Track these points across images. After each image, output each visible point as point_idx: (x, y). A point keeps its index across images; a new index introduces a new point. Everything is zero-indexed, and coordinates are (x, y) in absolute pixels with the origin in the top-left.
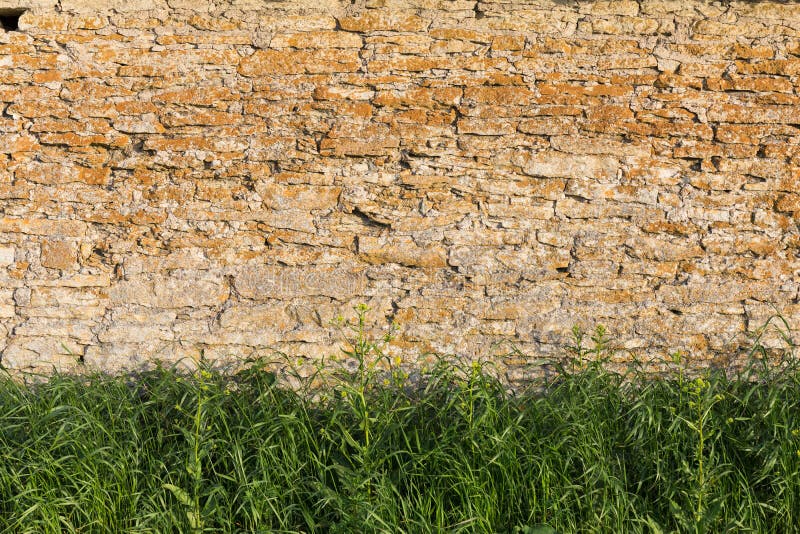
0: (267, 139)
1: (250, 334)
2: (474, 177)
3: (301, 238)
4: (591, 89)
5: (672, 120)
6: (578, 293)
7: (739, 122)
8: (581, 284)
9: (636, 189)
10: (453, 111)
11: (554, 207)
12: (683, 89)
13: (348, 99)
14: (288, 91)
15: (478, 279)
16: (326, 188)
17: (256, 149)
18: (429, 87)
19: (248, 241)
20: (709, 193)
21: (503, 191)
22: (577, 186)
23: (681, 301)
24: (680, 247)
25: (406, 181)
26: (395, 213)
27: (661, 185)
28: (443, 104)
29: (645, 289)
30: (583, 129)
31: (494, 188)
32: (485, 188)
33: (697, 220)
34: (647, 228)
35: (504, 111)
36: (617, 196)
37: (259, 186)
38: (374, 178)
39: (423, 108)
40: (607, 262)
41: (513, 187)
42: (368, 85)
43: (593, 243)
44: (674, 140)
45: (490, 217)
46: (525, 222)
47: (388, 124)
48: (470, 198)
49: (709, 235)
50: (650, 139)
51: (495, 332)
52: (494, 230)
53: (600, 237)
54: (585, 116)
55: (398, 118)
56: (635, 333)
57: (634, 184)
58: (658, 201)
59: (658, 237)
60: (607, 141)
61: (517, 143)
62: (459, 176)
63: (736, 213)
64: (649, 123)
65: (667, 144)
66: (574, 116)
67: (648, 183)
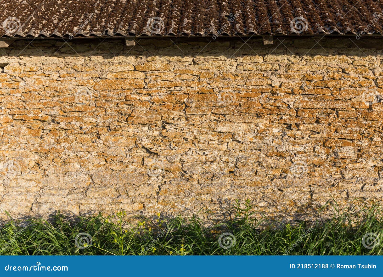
0: (105, 117)
1: (99, 199)
2: (193, 133)
3: (120, 159)
4: (243, 94)
5: (278, 107)
6: (238, 183)
7: (307, 108)
8: (239, 178)
9: (263, 137)
10: (184, 104)
11: (227, 145)
12: (283, 94)
13: (140, 100)
14: (114, 97)
15: (195, 176)
16: (130, 138)
17: (100, 121)
18: (173, 94)
19: (98, 160)
20: (295, 139)
21: (205, 138)
22: (237, 136)
23: (282, 186)
24: (283, 162)
25: (163, 135)
26: (160, 148)
27: (274, 136)
28: (179, 102)
29: (267, 181)
30: (239, 111)
31: (201, 137)
32: (198, 137)
33: (290, 151)
34: (268, 154)
35: (206, 104)
36: (254, 140)
37: (102, 137)
38: (150, 133)
39: (171, 103)
40: (250, 169)
41: (210, 137)
42: (148, 94)
43: (244, 161)
44: (279, 116)
45: (200, 150)
46: (215, 152)
47: (156, 110)
48: (191, 142)
49: (295, 157)
50: (269, 116)
51: (202, 199)
52: (202, 156)
53: (248, 158)
54: (240, 106)
55: (161, 108)
56: (263, 199)
57: (262, 135)
58: (273, 143)
59: (273, 158)
60: (250, 117)
61: (211, 118)
62: (187, 132)
63: (307, 148)
64: (268, 109)
65: (276, 118)
66: (236, 106)
67: (268, 135)
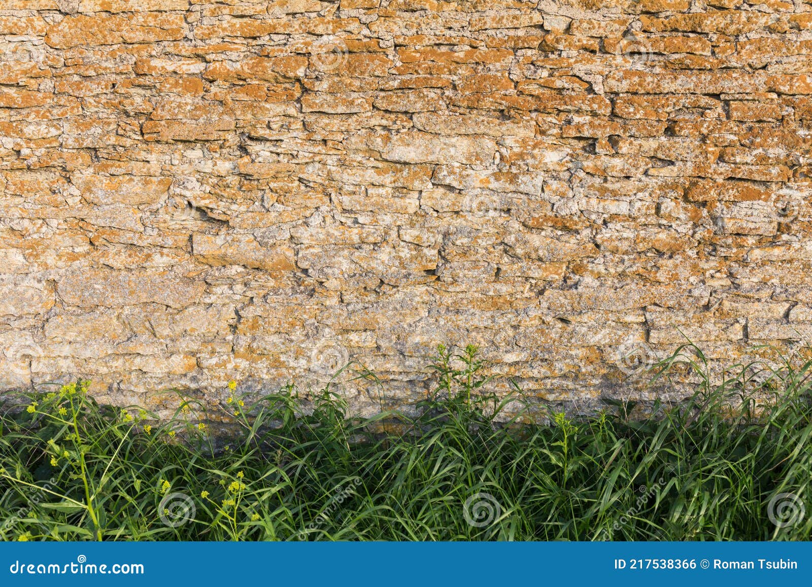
0: (83, 122)
1: (78, 346)
2: (325, 164)
3: (127, 237)
4: (462, 55)
5: (560, 90)
6: (448, 300)
7: (643, 92)
8: (451, 289)
9: (516, 176)
10: (297, 85)
11: (419, 199)
12: (574, 53)
13: (175, 73)
14: (104, 64)
15: (332, 284)
16: (153, 179)
17: (70, 134)
18: (267, 56)
19: (68, 242)
20: (605, 180)
21: (359, 179)
22: (445, 173)
23: (569, 308)
24: (570, 244)
25: (243, 170)
26: (234, 207)
27: (547, 171)
28: (285, 77)
29: (526, 295)
30: (452, 104)
31: (349, 178)
32: (337, 177)
33: (590, 213)
34: (530, 223)
35: (357, 83)
36: (494, 185)
37: (76, 177)
38: (207, 167)
39: (262, 82)
40: (482, 263)
41: (370, 175)
42: (198, 56)
43: (465, 241)
44: (563, 116)
45: (345, 211)
46: (385, 217)
47: (221, 102)
48: (320, 189)
49: (604, 231)
50: (534, 115)
51: (352, 343)
52: (350, 227)
53: (474, 234)
54: (455, 87)
55: (233, 95)
56: (513, 344)
57: (514, 170)
58: (543, 190)
59: (543, 233)
60: (482, 118)
61: (373, 122)
62: (307, 163)
63: (638, 204)
64: (532, 96)
65: (554, 121)
66: (442, 88)
67: (531, 169)
